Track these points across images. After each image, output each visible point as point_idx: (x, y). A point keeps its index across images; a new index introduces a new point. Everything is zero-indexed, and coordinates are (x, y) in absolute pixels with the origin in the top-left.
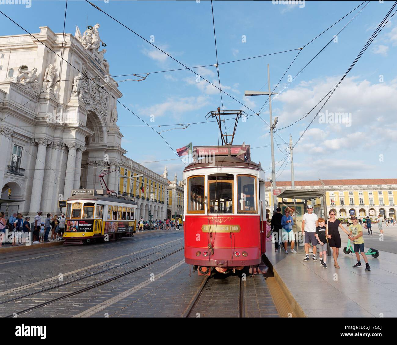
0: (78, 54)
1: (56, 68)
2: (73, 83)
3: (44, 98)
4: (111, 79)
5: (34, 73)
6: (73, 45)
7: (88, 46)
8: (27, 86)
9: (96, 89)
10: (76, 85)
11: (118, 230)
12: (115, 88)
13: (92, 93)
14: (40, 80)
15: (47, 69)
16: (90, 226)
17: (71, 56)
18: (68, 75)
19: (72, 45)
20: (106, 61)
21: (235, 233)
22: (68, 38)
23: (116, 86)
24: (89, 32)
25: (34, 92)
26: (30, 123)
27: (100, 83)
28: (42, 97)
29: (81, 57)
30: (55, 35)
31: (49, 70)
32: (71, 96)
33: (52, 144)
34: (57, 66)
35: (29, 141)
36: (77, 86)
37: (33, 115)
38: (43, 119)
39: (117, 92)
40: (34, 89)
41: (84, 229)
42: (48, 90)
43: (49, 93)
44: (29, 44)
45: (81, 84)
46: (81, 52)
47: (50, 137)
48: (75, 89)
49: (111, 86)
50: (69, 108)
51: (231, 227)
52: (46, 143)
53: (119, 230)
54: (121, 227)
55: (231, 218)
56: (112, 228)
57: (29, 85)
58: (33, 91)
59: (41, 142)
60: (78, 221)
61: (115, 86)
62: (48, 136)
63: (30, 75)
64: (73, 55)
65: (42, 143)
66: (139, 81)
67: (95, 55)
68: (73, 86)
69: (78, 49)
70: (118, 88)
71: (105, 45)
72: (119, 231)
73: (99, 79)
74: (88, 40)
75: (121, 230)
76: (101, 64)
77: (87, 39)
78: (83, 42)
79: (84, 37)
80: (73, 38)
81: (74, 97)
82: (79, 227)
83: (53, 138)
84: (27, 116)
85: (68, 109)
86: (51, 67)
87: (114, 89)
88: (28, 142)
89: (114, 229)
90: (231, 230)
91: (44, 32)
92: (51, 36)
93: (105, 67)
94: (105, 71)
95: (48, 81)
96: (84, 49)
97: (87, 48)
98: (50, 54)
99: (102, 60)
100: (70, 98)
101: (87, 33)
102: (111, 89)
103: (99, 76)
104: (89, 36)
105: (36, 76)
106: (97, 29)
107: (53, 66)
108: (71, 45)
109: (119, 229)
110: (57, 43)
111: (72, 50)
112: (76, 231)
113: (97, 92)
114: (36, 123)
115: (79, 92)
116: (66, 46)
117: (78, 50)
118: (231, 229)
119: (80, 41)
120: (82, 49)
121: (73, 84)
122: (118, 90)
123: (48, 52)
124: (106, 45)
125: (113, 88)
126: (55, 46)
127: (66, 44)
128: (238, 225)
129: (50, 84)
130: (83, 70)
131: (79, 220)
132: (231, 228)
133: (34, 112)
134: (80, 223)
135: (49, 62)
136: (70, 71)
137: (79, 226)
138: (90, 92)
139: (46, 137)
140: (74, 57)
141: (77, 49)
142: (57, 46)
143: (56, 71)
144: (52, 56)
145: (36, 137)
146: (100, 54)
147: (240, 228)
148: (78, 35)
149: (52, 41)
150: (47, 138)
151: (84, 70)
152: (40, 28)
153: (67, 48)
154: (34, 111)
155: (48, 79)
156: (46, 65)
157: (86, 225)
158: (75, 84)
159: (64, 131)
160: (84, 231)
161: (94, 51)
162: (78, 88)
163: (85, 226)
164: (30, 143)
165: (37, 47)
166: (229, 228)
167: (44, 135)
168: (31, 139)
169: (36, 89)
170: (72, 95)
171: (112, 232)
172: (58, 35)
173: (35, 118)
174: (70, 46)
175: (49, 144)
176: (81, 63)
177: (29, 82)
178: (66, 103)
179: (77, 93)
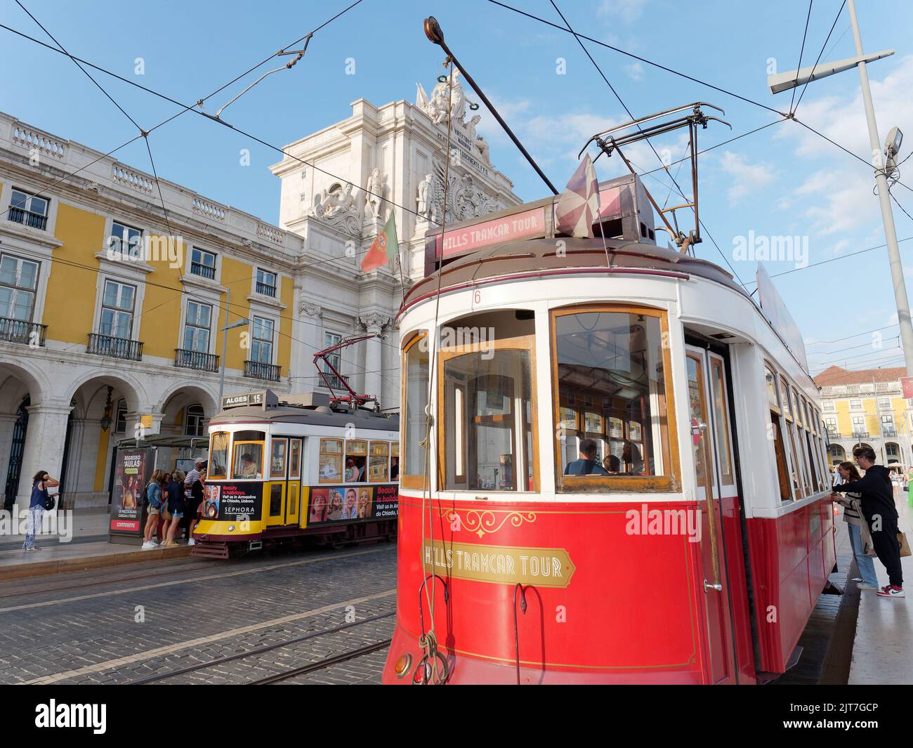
0: (421, 137)
1: (385, 174)
2: (418, 196)
3: (368, 236)
4: (496, 174)
5: (348, 192)
6: (410, 121)
7: (440, 117)
8: (337, 220)
9: (465, 200)
10: (423, 198)
11: (374, 510)
12: (505, 192)
13: (458, 210)
14: (360, 202)
15: (370, 179)
16: (252, 501)
17: (410, 143)
18: (407, 184)
19: (408, 120)
20: (481, 139)
21: (546, 590)
22: (401, 110)
23: (507, 186)
24: (441, 88)
25: (350, 228)
26: (349, 288)
27: (473, 186)
28: (364, 236)
29: (427, 142)
30: (378, 111)
31: (373, 181)
32: (416, 224)
33: (391, 323)
34: (388, 171)
35: (350, 322)
36: (425, 200)
37: (352, 271)
38: (369, 277)
39: (511, 199)
40: (350, 221)
41: (235, 511)
42: (375, 220)
43: (376, 224)
44: (339, 140)
45: (433, 195)
46: (426, 131)
47: (387, 311)
48: (422, 207)
49: (496, 188)
50: (414, 248)
51: (524, 558)
52: (379, 322)
53: (381, 511)
54: (386, 503)
55: (526, 515)
56: (345, 507)
57: (341, 217)
58: (348, 227)
59: (370, 322)
60: (219, 487)
61: (504, 188)
62: (380, 309)
63: (341, 198)
64: (412, 141)
65: (373, 324)
66: (290, 67)
67: (458, 133)
68: (417, 203)
69: (420, 125)
70: (513, 190)
71: (475, 107)
72: (378, 514)
73: (470, 180)
74: (441, 104)
75: (389, 510)
76: (471, 146)
77: (439, 102)
78: (430, 111)
79: (433, 100)
80: (410, 107)
81: (422, 224)
82: (223, 505)
83: (390, 312)
84: (340, 275)
85: (413, 250)
86: (375, 174)
87: (504, 194)
88: (349, 325)
89: (354, 509)
90: (524, 573)
91: (358, 109)
92: (371, 114)
93: (481, 152)
94: (482, 160)
95: (374, 202)
96: (432, 125)
97: (438, 121)
98: (373, 150)
99: (474, 139)
100: (414, 228)
101: (437, 92)
102: (498, 195)
103: (468, 173)
104: (441, 95)
105: (352, 197)
106: (456, 77)
107: (379, 172)
108: (406, 121)
109: (379, 507)
110: (382, 125)
111: (409, 133)
112: (217, 517)
113: (468, 207)
114: (360, 288)
115: (431, 213)
116: (398, 126)
117: (421, 130)
118: (524, 565)
119: (424, 111)
120: (427, 124)
121: (418, 199)
122: (511, 195)
123: (369, 147)
124: (478, 107)
125: (500, 191)
126: (379, 132)
127: (396, 123)
128: (563, 552)
129: (377, 207)
130: (435, 166)
131: (221, 484)
132: (528, 562)
133: (352, 266)
134: (224, 492)
135: (373, 166)
136: (409, 174)
137: (224, 501)
138: (455, 208)
139: (377, 312)
140: (415, 145)
141: (418, 127)
142: (382, 130)
143: (385, 179)
144: (376, 152)
145: (363, 312)
146: (468, 127)
147: (573, 569)
148: (422, 101)
149: (373, 124)
150: (380, 313)
151: (437, 166)
152: (352, 106)
153: (399, 129)
154: (355, 265)
155: (372, 200)
156: (367, 172)
157: (240, 500)
158: (420, 199)
159: (393, 294)
160: (235, 516)
161: (455, 124)
162: (427, 205)
163: (238, 501)
164: (355, 327)
165: (350, 144)
166: (518, 564)
167: (374, 307)
168: (354, 318)
169: (354, 222)
170: (417, 220)
171: (345, 517)
172: (383, 111)
173: (356, 278)
174: (403, 124)
175: (385, 325)
176: (429, 154)
177: (340, 211)
178: (409, 238)
179: (426, 216)
